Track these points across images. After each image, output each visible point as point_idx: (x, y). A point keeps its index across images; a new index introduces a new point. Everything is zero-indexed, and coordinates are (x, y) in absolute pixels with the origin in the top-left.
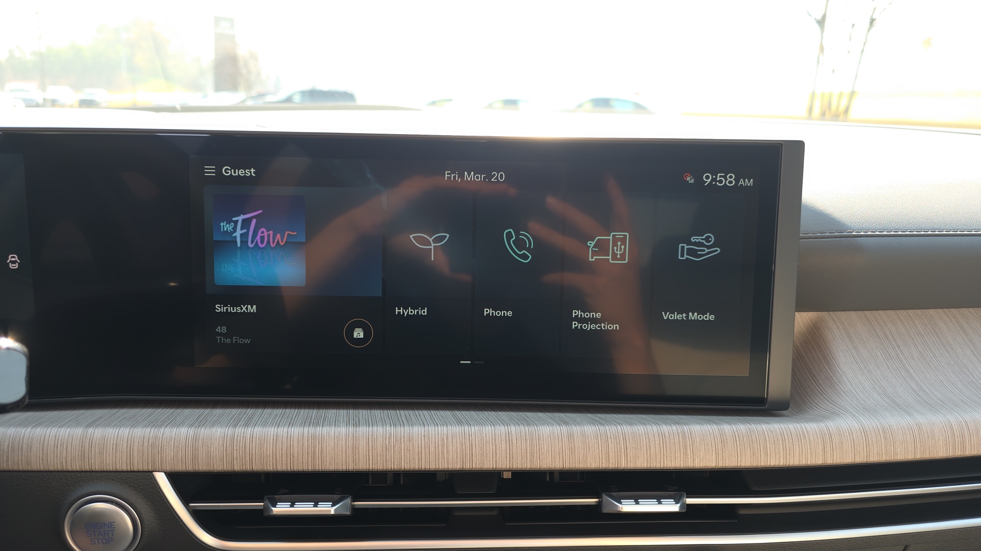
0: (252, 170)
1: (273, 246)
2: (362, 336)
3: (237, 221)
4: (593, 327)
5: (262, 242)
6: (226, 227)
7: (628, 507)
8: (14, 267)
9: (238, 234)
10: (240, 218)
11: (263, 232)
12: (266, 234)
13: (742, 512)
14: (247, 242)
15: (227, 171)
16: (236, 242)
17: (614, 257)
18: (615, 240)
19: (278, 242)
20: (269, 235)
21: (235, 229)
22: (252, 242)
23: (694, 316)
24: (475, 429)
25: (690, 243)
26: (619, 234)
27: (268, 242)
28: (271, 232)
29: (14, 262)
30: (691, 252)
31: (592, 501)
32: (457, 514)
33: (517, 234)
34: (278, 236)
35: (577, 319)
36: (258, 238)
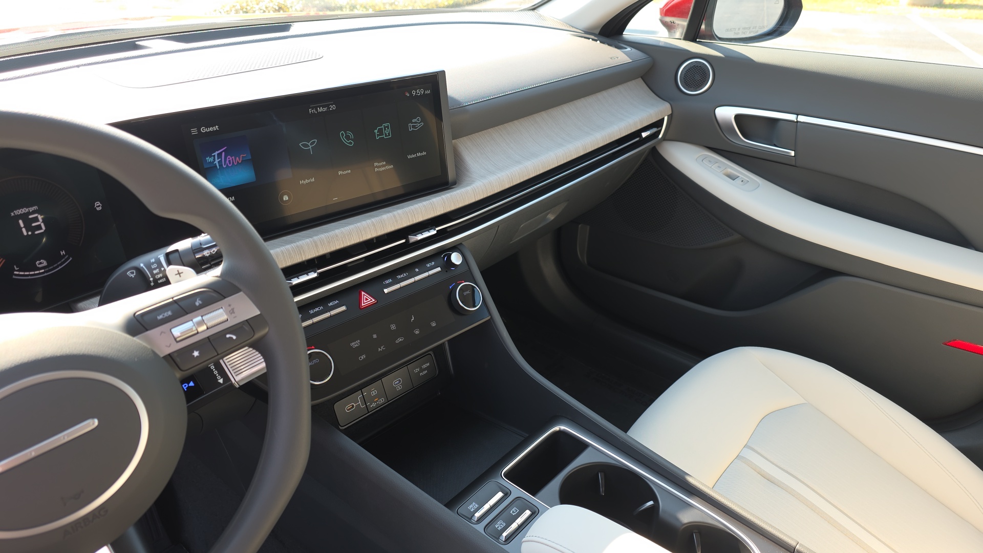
0: (217, 127)
1: (236, 164)
2: (287, 199)
3: (215, 155)
4: (383, 169)
5: (230, 163)
6: (209, 159)
7: (420, 237)
8: (99, 209)
9: (216, 162)
10: (216, 153)
11: (229, 158)
12: (231, 159)
13: (449, 230)
14: (222, 165)
15: (204, 130)
16: (216, 166)
17: (386, 134)
18: (385, 127)
19: (238, 162)
20: (232, 159)
21: (214, 160)
22: (225, 165)
23: (419, 154)
24: (359, 224)
25: (412, 123)
26: (386, 125)
27: (233, 163)
28: (233, 157)
29: (99, 206)
30: (414, 127)
31: (403, 241)
32: (349, 265)
33: (346, 133)
34: (237, 158)
35: (376, 167)
36: (227, 162)
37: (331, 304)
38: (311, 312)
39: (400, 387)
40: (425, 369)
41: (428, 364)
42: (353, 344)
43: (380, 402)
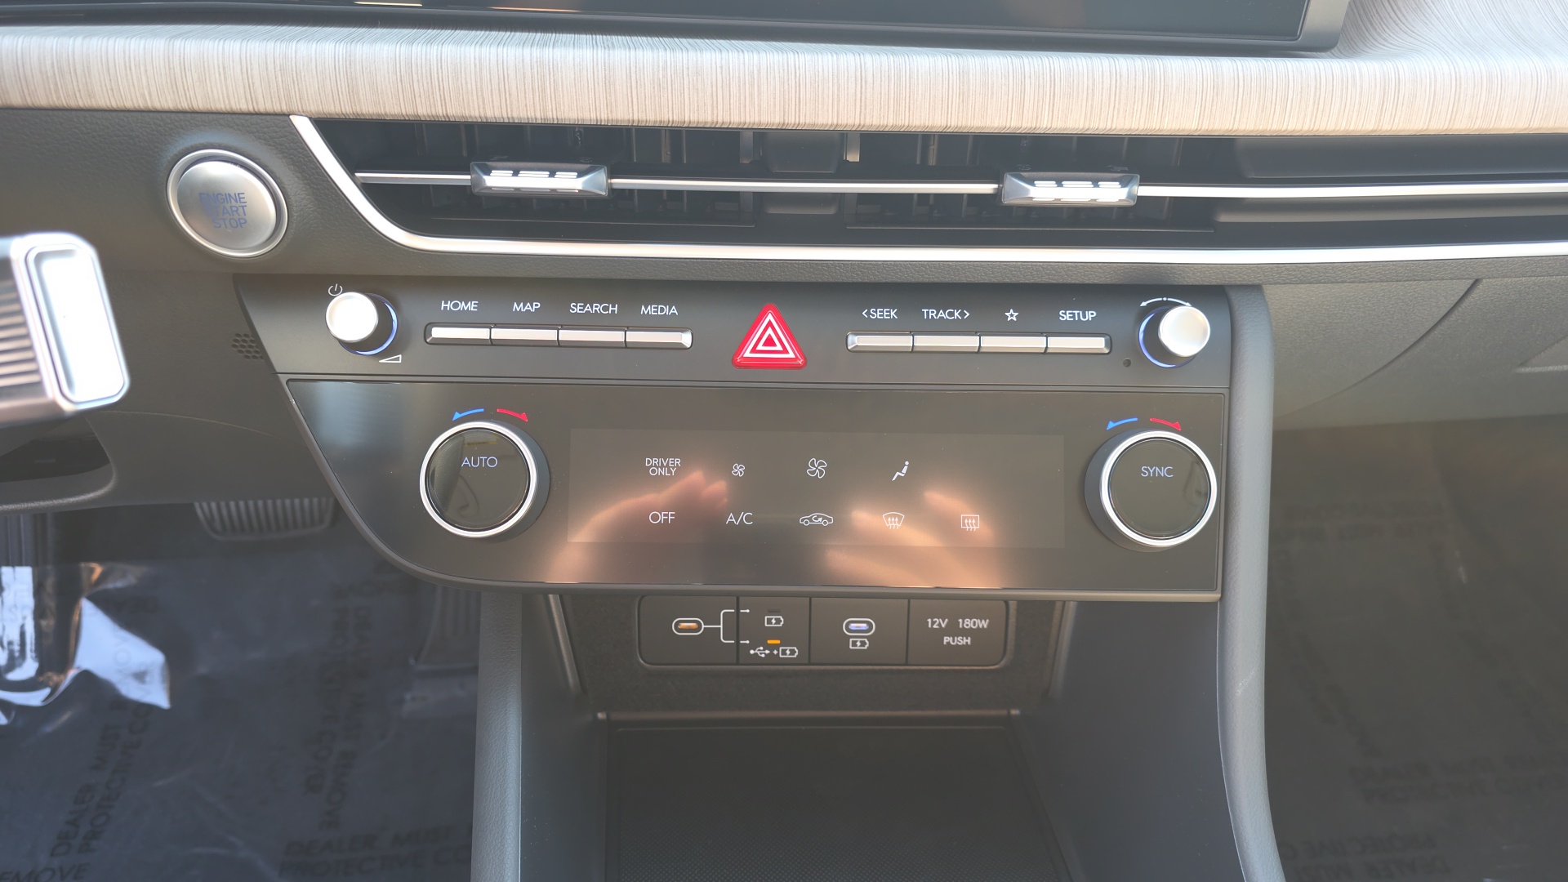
13: (1224, 218)
31: (988, 187)
32: (772, 212)
37: (650, 310)
38: (576, 308)
39: (863, 643)
40: (965, 633)
41: (984, 624)
42: (655, 461)
43: (784, 652)
